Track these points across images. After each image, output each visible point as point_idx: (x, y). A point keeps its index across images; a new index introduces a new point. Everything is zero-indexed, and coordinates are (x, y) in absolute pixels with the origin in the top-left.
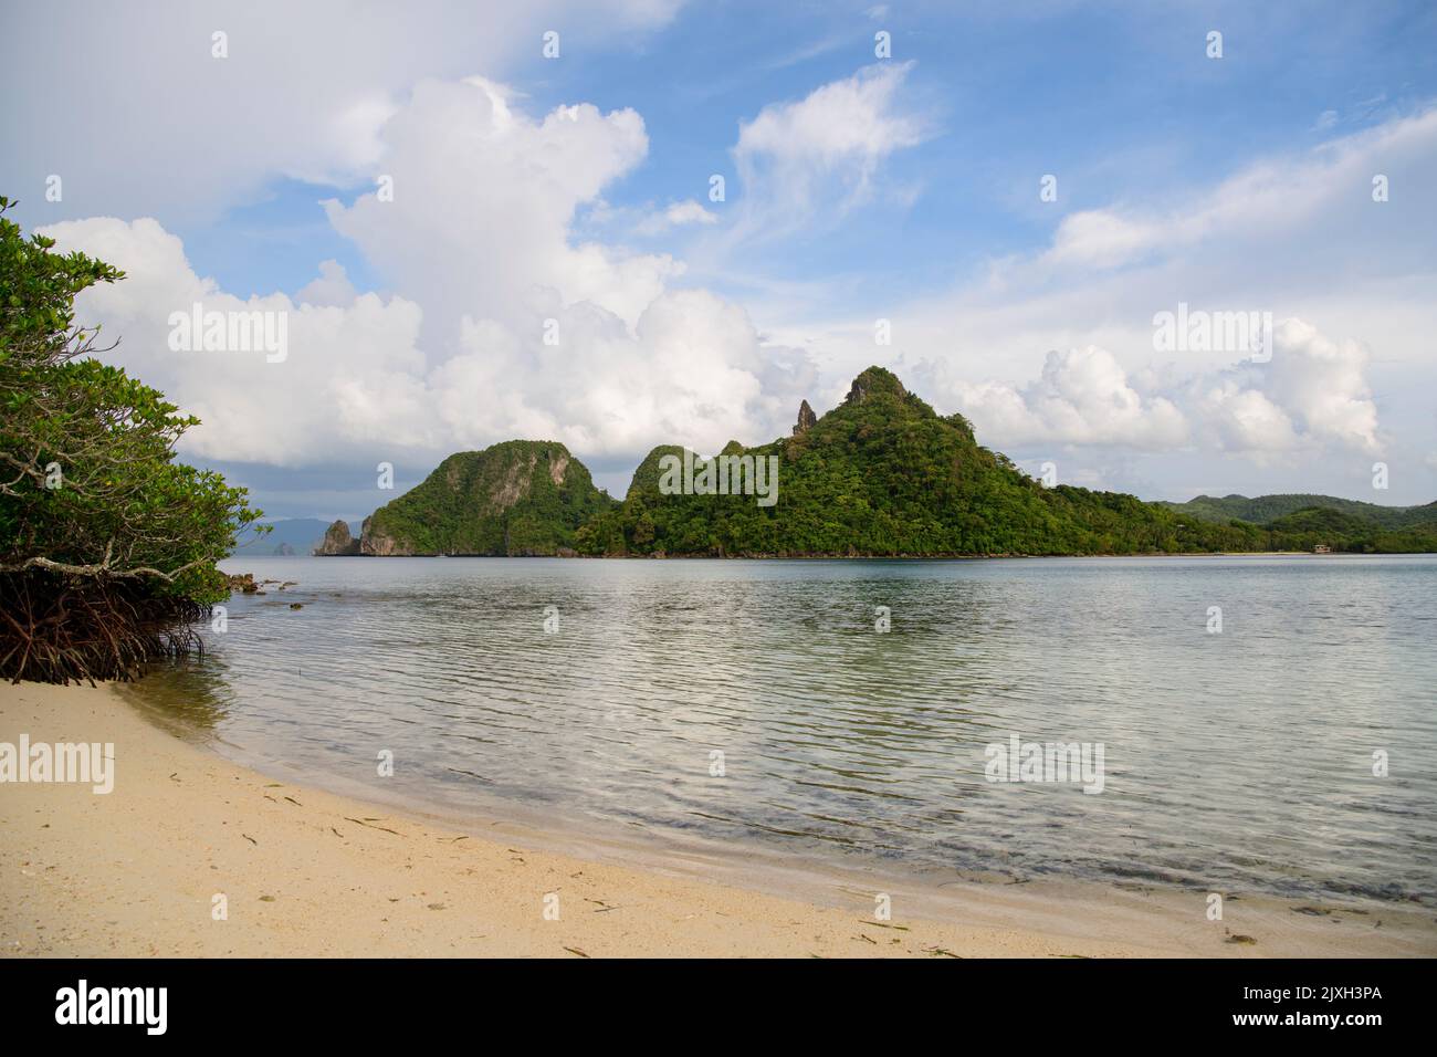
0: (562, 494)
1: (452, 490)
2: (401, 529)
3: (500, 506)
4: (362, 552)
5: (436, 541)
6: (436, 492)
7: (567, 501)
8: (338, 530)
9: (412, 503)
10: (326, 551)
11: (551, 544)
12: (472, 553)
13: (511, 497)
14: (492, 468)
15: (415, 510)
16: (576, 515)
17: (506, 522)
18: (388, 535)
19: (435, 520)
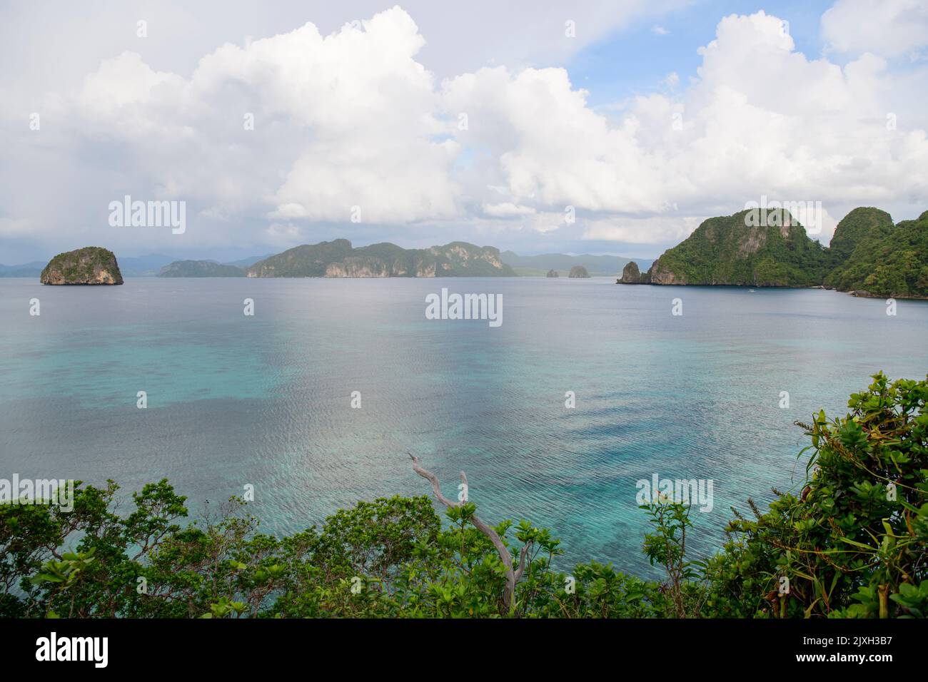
0: (789, 244)
1: (709, 242)
2: (678, 268)
3: (745, 253)
4: (652, 282)
5: (701, 276)
6: (698, 244)
7: (792, 249)
8: (631, 268)
9: (683, 251)
10: (624, 280)
11: (786, 278)
12: (726, 283)
13: (753, 247)
14: (739, 227)
15: (686, 256)
16: (800, 259)
17: (750, 263)
18: (671, 271)
19: (700, 263)
